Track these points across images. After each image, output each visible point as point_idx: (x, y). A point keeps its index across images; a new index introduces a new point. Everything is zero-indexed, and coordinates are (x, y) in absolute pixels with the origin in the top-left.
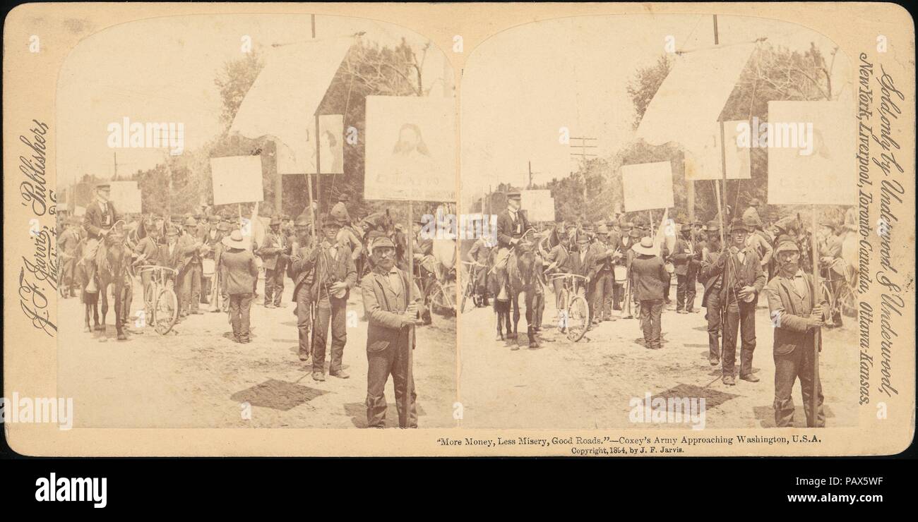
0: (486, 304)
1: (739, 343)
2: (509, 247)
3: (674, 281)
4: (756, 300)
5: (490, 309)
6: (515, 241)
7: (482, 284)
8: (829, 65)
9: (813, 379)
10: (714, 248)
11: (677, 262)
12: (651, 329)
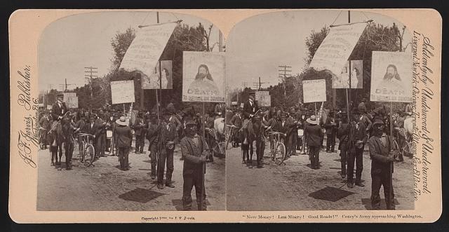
0: (46, 148)
1: (166, 169)
2: (58, 120)
3: (134, 138)
4: (174, 148)
5: (48, 150)
6: (61, 118)
7: (44, 138)
8: (208, 34)
9: (201, 187)
10: (154, 122)
11: (136, 129)
12: (124, 160)
